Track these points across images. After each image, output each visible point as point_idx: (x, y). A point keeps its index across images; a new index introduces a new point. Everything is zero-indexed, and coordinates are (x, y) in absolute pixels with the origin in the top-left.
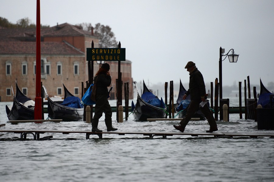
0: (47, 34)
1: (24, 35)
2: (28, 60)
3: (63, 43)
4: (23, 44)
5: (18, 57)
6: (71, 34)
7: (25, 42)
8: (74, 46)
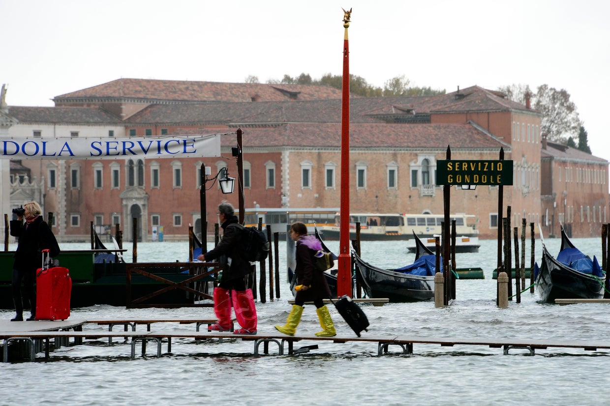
0: (438, 108)
1: (392, 111)
2: (399, 159)
3: (467, 126)
4: (390, 128)
5: (380, 153)
6: (483, 108)
7: (394, 125)
8: (489, 132)
